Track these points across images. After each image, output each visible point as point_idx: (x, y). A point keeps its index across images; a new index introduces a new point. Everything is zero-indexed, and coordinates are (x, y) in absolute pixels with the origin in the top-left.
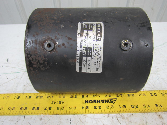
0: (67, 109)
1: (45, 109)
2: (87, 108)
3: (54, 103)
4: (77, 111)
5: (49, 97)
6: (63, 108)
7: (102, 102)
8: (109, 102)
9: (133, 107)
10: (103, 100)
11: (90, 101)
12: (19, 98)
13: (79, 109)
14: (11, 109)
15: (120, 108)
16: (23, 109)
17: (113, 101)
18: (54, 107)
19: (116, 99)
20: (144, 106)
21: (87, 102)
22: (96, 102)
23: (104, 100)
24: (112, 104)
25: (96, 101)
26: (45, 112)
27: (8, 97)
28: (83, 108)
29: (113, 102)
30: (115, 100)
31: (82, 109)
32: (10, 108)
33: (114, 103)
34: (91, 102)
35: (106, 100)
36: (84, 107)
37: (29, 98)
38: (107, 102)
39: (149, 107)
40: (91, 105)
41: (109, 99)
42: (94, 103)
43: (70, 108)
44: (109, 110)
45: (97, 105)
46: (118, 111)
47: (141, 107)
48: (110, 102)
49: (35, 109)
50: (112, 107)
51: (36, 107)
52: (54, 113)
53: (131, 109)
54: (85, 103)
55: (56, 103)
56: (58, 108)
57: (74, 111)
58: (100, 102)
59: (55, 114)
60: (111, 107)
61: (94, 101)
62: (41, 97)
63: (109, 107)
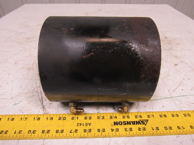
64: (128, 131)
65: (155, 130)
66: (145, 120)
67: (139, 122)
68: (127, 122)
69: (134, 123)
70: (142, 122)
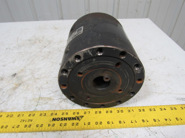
0: (34, 127)
1: (13, 128)
2: (54, 125)
3: (22, 121)
4: (43, 129)
6: (30, 126)
8: (75, 120)
9: (97, 124)
17: (80, 118)
18: (22, 125)
19: (83, 116)
20: (108, 123)
23: (71, 118)
24: (78, 121)
29: (79, 119)
30: (82, 118)
34: (58, 119)
36: (50, 125)
38: (74, 120)
39: (113, 123)
40: (57, 123)
41: (76, 116)
43: (37, 126)
44: (74, 127)
45: (64, 122)
46: (82, 128)
47: (105, 123)
48: (76, 119)
50: (77, 124)
51: (5, 125)
52: (21, 131)
53: (95, 126)
54: (53, 121)
55: (25, 121)
56: (26, 126)
61: (61, 119)
63: (74, 124)
64: (63, 126)
65: (86, 125)
66: (80, 116)
67: (75, 118)
68: (65, 118)
69: (70, 119)
70: (77, 118)
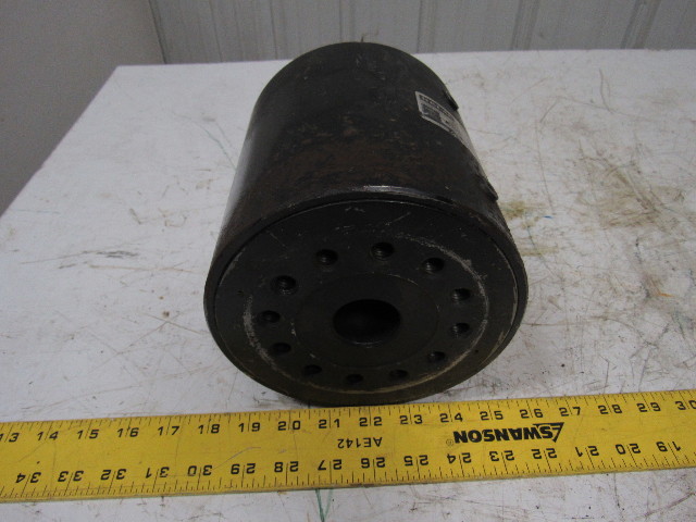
0: (395, 465)
1: (320, 469)
2: (467, 458)
3: (345, 443)
4: (435, 472)
5: (322, 424)
6: (381, 462)
7: (515, 438)
8: (539, 437)
9: (624, 452)
10: (515, 428)
11: (471, 433)
12: (215, 429)
13: (438, 463)
14: (198, 472)
15: (580, 455)
16: (241, 468)
17: (551, 430)
18: (351, 458)
19: (561, 424)
20: (660, 447)
21: (460, 437)
22: (492, 439)
23: (519, 430)
24: (548, 443)
25: (493, 433)
26: (322, 478)
27: (177, 428)
28: (451, 459)
29: (550, 435)
30: (560, 429)
31: (451, 462)
32: (195, 467)
33: (555, 440)
34: (475, 436)
35: (526, 430)
36: (454, 457)
37: (251, 428)
39: (678, 449)
40: (478, 450)
41: (538, 425)
42: (486, 440)
43: (408, 461)
44: (543, 463)
45: (500, 446)
46: (574, 468)
48: (541, 434)
49: (284, 467)
50: (552, 453)
51: (286, 462)
52: (356, 481)
53: (619, 459)
54: (457, 441)
55: (354, 444)
56: (365, 463)
57: (424, 470)
58: (506, 438)
59: (359, 485)
60: (547, 452)
61: (486, 435)
62: (297, 425)
63: (542, 454)
